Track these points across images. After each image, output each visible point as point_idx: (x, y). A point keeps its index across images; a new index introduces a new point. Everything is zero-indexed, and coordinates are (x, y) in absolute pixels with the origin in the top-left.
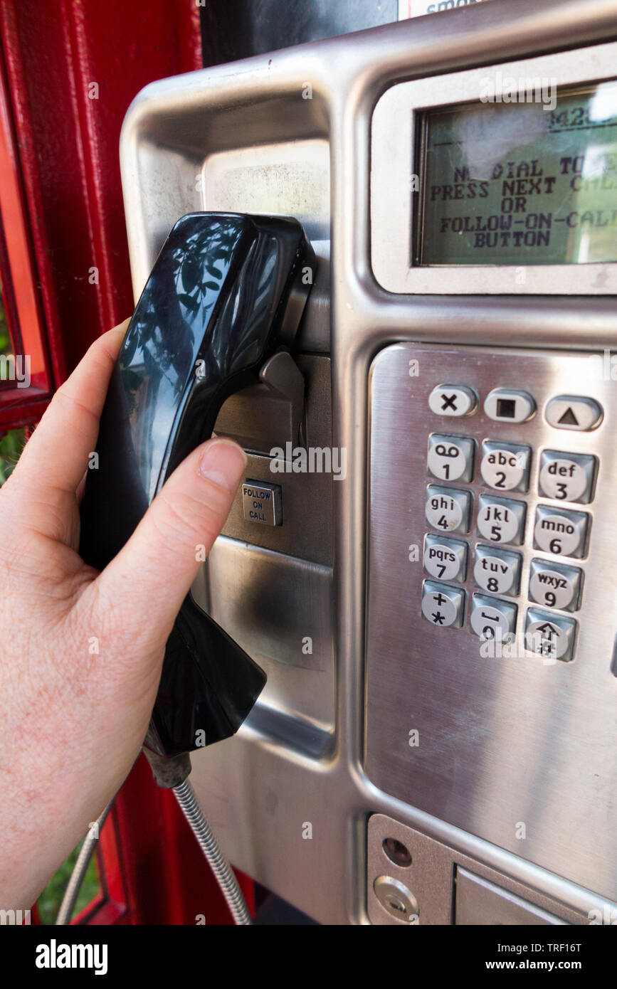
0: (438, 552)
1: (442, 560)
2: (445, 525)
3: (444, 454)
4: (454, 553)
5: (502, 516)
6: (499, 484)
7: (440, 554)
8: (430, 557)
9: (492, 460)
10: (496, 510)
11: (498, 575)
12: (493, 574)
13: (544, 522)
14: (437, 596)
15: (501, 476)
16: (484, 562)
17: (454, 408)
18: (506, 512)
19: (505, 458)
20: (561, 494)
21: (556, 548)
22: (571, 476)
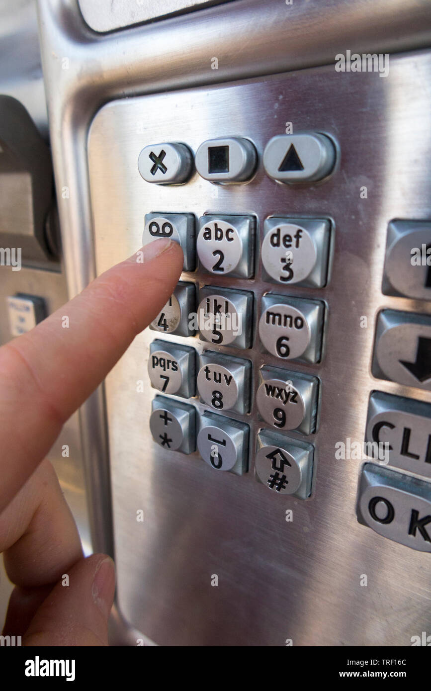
0: (161, 359)
1: (164, 370)
2: (165, 327)
3: (156, 234)
4: (178, 360)
5: (223, 309)
6: (217, 267)
7: (162, 361)
8: (154, 367)
9: (207, 236)
10: (215, 301)
11: (222, 386)
12: (217, 386)
13: (269, 314)
14: (163, 414)
15: (218, 256)
16: (207, 370)
17: (164, 169)
18: (227, 303)
19: (220, 230)
20: (287, 274)
21: (284, 350)
22: (297, 246)
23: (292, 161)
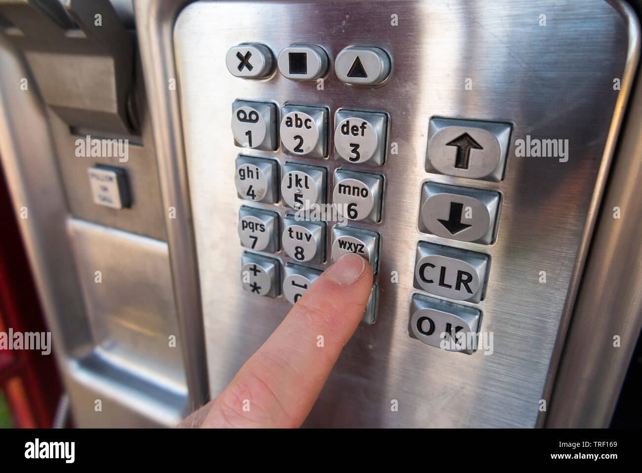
0: (250, 223)
1: (253, 231)
2: (253, 196)
3: (244, 120)
4: (264, 223)
5: (303, 183)
6: (297, 149)
7: (251, 225)
8: (243, 229)
9: (289, 123)
10: (297, 176)
11: (303, 243)
12: (299, 243)
13: (340, 186)
14: (253, 267)
15: (298, 140)
16: (290, 230)
17: (250, 67)
18: (306, 177)
19: (300, 119)
20: (354, 155)
21: (352, 213)
22: (363, 135)
23: (358, 69)
